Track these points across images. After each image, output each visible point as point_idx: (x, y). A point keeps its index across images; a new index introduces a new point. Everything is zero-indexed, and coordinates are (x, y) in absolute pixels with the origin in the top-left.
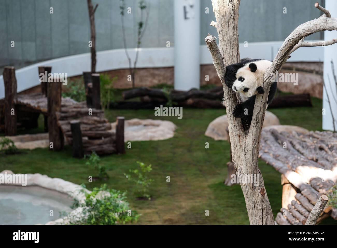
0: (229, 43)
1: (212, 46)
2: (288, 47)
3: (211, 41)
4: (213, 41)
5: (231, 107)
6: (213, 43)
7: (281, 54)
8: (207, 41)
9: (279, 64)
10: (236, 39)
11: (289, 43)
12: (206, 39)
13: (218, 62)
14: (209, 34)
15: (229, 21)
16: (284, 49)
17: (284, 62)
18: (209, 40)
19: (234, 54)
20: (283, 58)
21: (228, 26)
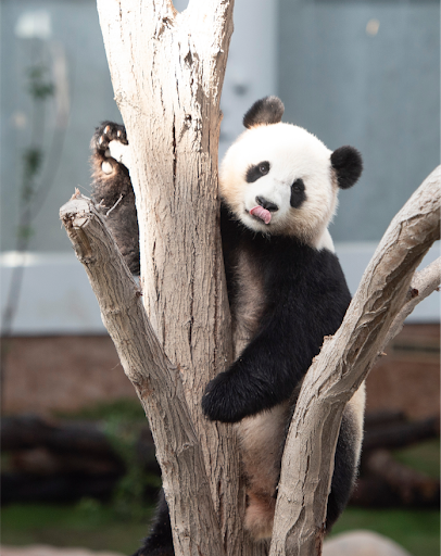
0: (179, 230)
1: (91, 241)
2: (401, 252)
3: (84, 220)
4: (93, 221)
5: (181, 501)
6: (93, 227)
7: (375, 281)
8: (69, 218)
9: (369, 324)
10: (207, 215)
11: (403, 234)
12: (64, 210)
13: (117, 309)
14: (77, 191)
15: (177, 140)
16: (387, 259)
17: (389, 314)
18: (74, 215)
19: (199, 276)
20: (384, 297)
21: (175, 161)
